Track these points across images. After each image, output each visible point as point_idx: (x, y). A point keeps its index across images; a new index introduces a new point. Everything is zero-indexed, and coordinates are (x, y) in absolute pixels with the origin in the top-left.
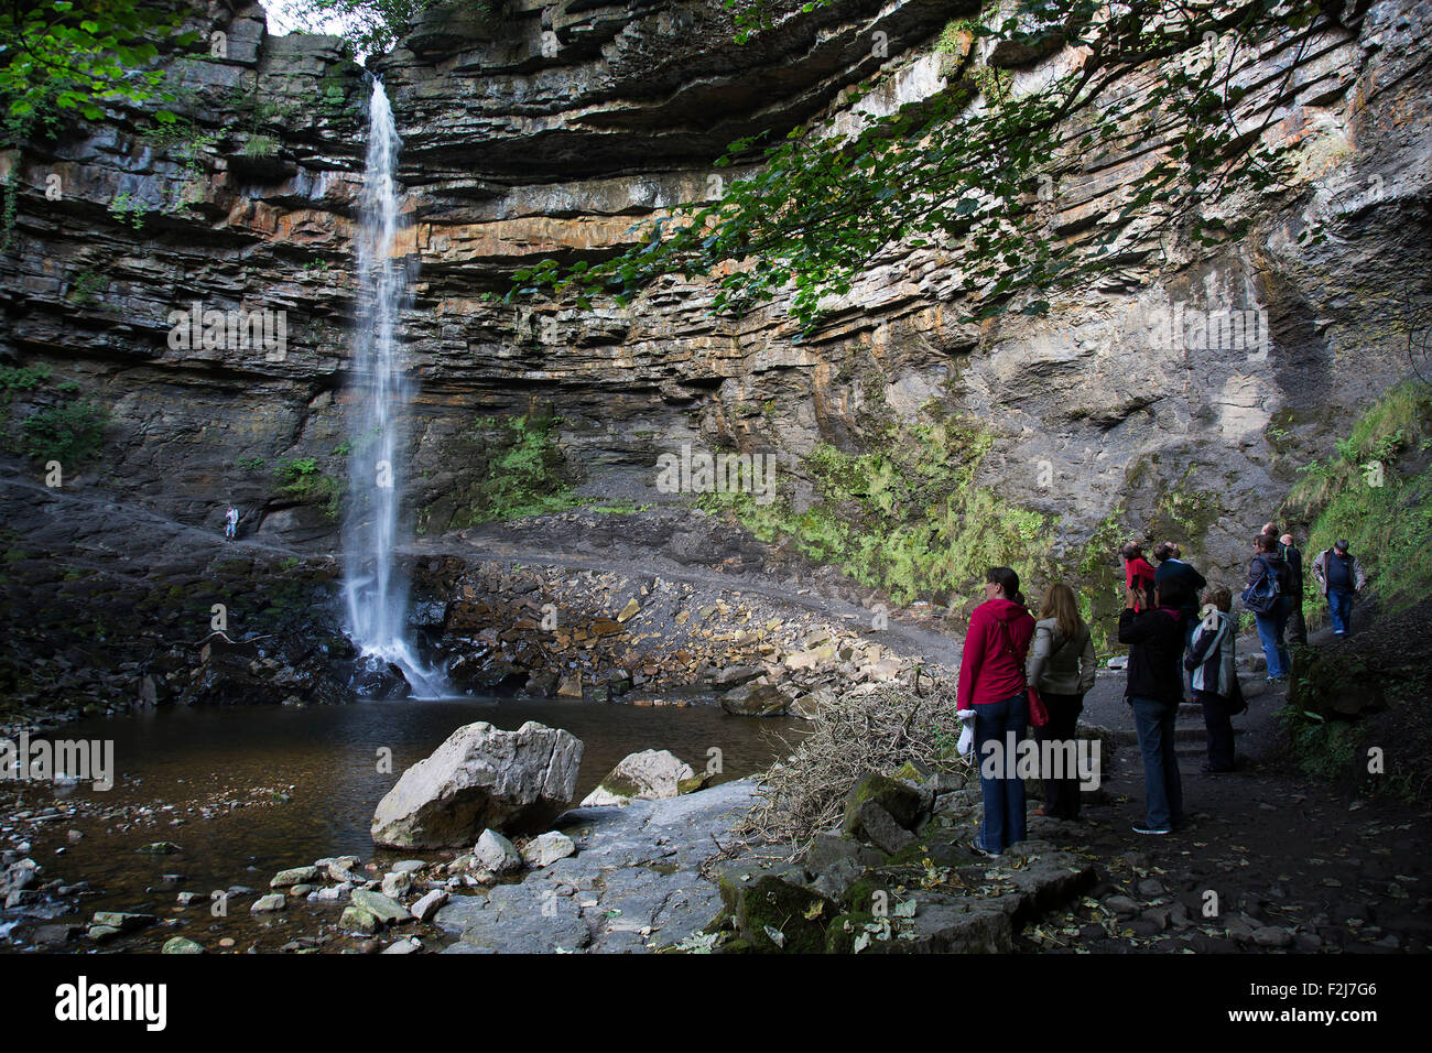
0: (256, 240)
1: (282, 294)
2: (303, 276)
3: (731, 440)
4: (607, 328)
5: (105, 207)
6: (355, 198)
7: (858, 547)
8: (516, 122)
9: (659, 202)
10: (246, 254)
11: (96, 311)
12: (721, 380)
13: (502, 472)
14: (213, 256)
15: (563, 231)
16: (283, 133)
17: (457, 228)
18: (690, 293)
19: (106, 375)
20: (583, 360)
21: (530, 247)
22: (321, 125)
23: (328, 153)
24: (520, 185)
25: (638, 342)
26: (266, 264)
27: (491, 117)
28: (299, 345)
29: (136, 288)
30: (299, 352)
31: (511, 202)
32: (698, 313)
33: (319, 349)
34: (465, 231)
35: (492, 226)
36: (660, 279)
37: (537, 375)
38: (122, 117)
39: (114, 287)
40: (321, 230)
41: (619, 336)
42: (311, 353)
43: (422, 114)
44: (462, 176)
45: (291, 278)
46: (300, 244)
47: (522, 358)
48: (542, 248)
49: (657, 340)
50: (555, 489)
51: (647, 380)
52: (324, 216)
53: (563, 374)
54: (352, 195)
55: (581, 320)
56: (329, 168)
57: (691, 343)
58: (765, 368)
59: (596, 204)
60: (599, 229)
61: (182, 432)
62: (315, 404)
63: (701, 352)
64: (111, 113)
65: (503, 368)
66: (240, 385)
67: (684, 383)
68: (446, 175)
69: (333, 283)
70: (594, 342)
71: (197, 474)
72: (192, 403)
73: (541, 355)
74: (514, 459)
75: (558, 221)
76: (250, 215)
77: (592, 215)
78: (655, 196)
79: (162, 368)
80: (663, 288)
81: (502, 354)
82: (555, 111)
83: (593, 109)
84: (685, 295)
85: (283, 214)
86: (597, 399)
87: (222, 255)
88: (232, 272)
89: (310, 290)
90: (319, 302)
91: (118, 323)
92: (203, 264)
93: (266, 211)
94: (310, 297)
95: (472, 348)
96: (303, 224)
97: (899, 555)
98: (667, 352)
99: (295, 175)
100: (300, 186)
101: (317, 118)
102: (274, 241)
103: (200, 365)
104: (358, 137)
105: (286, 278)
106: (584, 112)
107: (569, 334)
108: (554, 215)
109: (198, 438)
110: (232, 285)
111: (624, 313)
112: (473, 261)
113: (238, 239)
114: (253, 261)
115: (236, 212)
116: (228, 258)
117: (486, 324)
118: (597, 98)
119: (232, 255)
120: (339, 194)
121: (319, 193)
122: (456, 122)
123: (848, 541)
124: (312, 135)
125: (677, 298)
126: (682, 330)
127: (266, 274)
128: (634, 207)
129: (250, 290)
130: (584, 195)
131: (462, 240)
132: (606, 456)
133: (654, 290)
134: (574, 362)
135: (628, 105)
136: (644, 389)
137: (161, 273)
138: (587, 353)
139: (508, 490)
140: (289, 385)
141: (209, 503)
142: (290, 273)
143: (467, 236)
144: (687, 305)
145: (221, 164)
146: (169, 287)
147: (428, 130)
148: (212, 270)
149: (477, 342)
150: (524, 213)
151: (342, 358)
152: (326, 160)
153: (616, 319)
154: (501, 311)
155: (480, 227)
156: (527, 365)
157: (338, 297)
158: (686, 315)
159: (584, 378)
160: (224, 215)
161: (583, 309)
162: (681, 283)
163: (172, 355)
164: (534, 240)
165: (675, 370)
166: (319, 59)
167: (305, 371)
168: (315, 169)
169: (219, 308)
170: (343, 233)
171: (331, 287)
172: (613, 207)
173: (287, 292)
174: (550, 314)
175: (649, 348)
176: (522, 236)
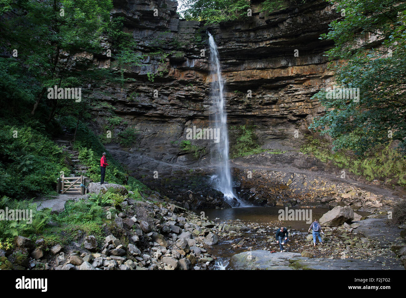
0: (175, 80)
1: (180, 94)
2: (186, 88)
3: (310, 132)
4: (271, 100)
5: (138, 74)
7: (353, 164)
8: (251, 45)
9: (290, 65)
10: (172, 83)
11: (133, 102)
12: (307, 115)
13: (240, 142)
14: (163, 84)
15: (261, 73)
17: (229, 73)
18: (297, 90)
19: (133, 119)
20: (263, 109)
21: (251, 78)
22: (195, 47)
23: (195, 54)
24: (247, 60)
25: (281, 104)
26: (176, 86)
27: (243, 43)
28: (183, 108)
29: (142, 94)
30: (183, 110)
31: (246, 65)
32: (300, 96)
33: (189, 108)
34: (231, 74)
35: (239, 72)
36: (288, 86)
37: (249, 114)
38: (143, 48)
39: (137, 94)
40: (192, 76)
41: (275, 102)
42: (186, 110)
43: (223, 43)
44: (232, 58)
46: (186, 80)
48: (255, 78)
49: (287, 103)
50: (256, 147)
51: (283, 115)
52: (193, 72)
53: (257, 113)
54: (201, 65)
55: (263, 98)
56: (195, 58)
57: (297, 104)
58: (321, 112)
59: (271, 66)
60: (272, 72)
61: (153, 134)
62: (187, 124)
63: (301, 107)
64: (140, 48)
65: (240, 112)
66: (167, 120)
67: (295, 115)
68: (227, 58)
69: (194, 90)
70: (267, 104)
71: (158, 146)
72: (154, 125)
73: (251, 108)
74: (243, 138)
75: (259, 71)
76: (174, 73)
77: (270, 68)
78: (289, 63)
79: (147, 116)
80: (289, 88)
81: (240, 108)
82: (262, 41)
83: (274, 41)
84: (296, 91)
85: (182, 72)
86: (267, 120)
87: (165, 83)
88: (167, 89)
89: (187, 92)
90: (190, 95)
91: (138, 105)
92: (159, 87)
93: (177, 71)
94: (188, 94)
95: (231, 106)
96: (187, 74)
97: (367, 166)
98: (290, 107)
101: (194, 45)
102: (179, 79)
103: (157, 115)
106: (271, 42)
107: (260, 102)
108: (259, 69)
109: (157, 135)
110: (167, 92)
111: (276, 96)
112: (233, 82)
113: (171, 79)
114: (173, 85)
115: (171, 72)
116: (167, 85)
117: (235, 99)
118: (276, 38)
119: (168, 84)
120: (198, 66)
121: (193, 66)
122: (233, 45)
123: (350, 162)
124: (192, 50)
125: (293, 91)
126: (295, 100)
127: (176, 88)
128: (283, 66)
129: (172, 93)
130: (267, 63)
131: (230, 76)
132: (270, 137)
133: (286, 89)
134: (261, 110)
135: (285, 40)
136: (282, 117)
137: (149, 90)
138: (265, 107)
139: (243, 148)
140: (180, 119)
141: (163, 154)
142: (182, 88)
143: (232, 75)
144: (297, 93)
145: (168, 60)
146: (151, 94)
147: (224, 47)
148: (162, 88)
149: (232, 105)
150: (249, 68)
151: (195, 111)
152: (195, 56)
153: (274, 97)
154: (240, 96)
155: (236, 72)
156: (247, 111)
157: (195, 94)
158: (296, 96)
159: (264, 114)
160: (168, 73)
161: (264, 94)
162: (295, 87)
163: (151, 112)
164: (252, 76)
165: (292, 112)
166: (194, 28)
167: (185, 115)
168: (191, 59)
169: (163, 99)
170: (198, 76)
171: (193, 91)
172: (276, 66)
173: (182, 93)
174: (254, 96)
175: (284, 105)
176: (249, 75)
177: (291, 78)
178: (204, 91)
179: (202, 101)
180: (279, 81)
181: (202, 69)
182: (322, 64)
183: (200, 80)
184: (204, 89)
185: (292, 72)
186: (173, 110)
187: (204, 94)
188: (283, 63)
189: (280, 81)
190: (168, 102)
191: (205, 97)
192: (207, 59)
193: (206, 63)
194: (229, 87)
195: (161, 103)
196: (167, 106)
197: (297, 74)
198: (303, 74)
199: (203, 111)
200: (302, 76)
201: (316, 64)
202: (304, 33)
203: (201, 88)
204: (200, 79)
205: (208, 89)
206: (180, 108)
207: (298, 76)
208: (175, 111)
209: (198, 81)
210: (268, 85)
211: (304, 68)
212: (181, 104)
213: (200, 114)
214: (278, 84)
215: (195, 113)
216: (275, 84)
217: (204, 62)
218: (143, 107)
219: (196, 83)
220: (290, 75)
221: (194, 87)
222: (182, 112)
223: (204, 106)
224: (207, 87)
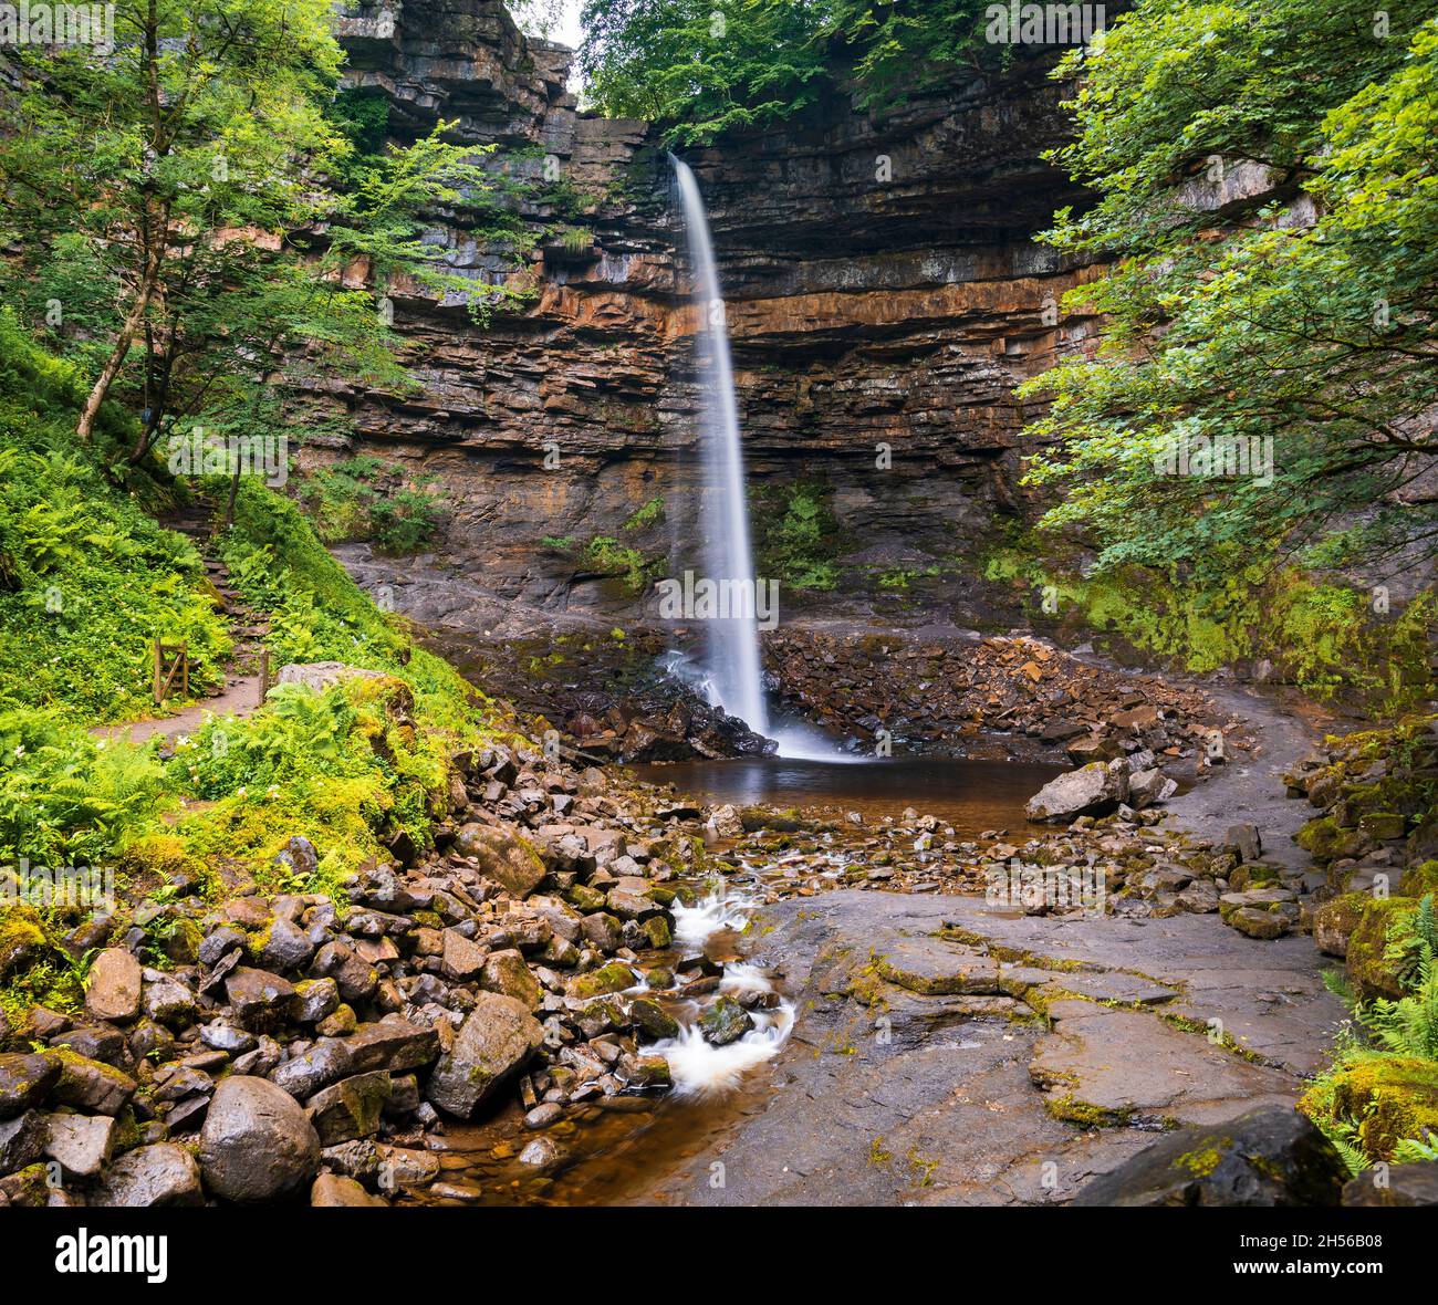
0: (563, 324)
1: (579, 374)
2: (599, 355)
4: (887, 398)
5: (437, 302)
6: (654, 279)
9: (951, 278)
10: (551, 338)
11: (421, 399)
12: (1002, 449)
14: (520, 341)
15: (853, 306)
16: (593, 222)
17: (744, 304)
18: (975, 364)
19: (420, 458)
20: (858, 430)
21: (818, 323)
22: (629, 212)
23: (630, 236)
24: (808, 260)
25: (918, 411)
26: (566, 346)
27: (794, 200)
28: (590, 422)
29: (452, 375)
30: (590, 428)
31: (800, 277)
32: (983, 385)
33: (609, 425)
34: (753, 306)
35: (781, 301)
36: (944, 350)
37: (813, 444)
38: (452, 214)
39: (434, 373)
40: (621, 312)
41: (896, 405)
42: (600, 429)
43: (728, 198)
44: (755, 252)
45: (588, 358)
46: (600, 326)
47: (799, 428)
48: (832, 323)
49: (937, 409)
51: (924, 448)
52: (620, 299)
53: (838, 443)
54: (651, 276)
55: (860, 391)
56: (631, 251)
57: (973, 412)
59: (887, 279)
60: (890, 305)
61: (489, 510)
62: (601, 477)
63: (983, 422)
64: (442, 212)
65: (779, 438)
67: (964, 451)
68: (739, 253)
69: (627, 362)
70: (872, 412)
71: (507, 551)
72: (491, 480)
73: (818, 426)
75: (847, 297)
76: (558, 303)
77: (883, 289)
78: (948, 271)
79: (469, 449)
80: (948, 359)
81: (778, 424)
82: (858, 195)
83: (900, 195)
84: (970, 367)
85: (585, 299)
87: (530, 338)
88: (536, 355)
89: (604, 369)
90: (612, 380)
91: (438, 410)
92: (509, 349)
93: (570, 295)
94: (605, 376)
95: (753, 419)
96: (605, 307)
98: (949, 422)
99: (599, 259)
100: (605, 271)
101: (626, 205)
102: (576, 324)
103: (503, 446)
104: (662, 222)
105: (583, 358)
106: (889, 196)
107: (847, 404)
108: (844, 291)
110: (534, 367)
111: (902, 383)
112: (760, 336)
113: (547, 324)
114: (556, 345)
115: (547, 299)
116: (535, 341)
118: (907, 184)
119: (538, 340)
120: (640, 277)
121: (622, 277)
122: (760, 206)
124: (620, 223)
125: (961, 369)
126: (966, 399)
127: (566, 355)
128: (929, 282)
129: (551, 371)
130: (876, 270)
131: (750, 317)
133: (938, 360)
134: (850, 431)
135: (935, 190)
136: (922, 457)
137: (474, 360)
138: (864, 421)
140: (580, 460)
141: (523, 578)
142: (587, 353)
143: (755, 311)
144: (971, 376)
145: (538, 255)
146: (481, 372)
147: (731, 214)
148: (519, 354)
149: (755, 414)
150: (814, 288)
151: (629, 433)
152: (630, 244)
153: (896, 389)
154: (781, 383)
155: (770, 302)
156: (804, 434)
157: (630, 375)
158: (970, 386)
159: (860, 446)
160: (537, 303)
161: (864, 379)
162: (965, 354)
163: (479, 437)
164: (825, 317)
165: (955, 440)
166: (627, 145)
167: (598, 447)
168: (619, 252)
169: (520, 390)
170: (639, 313)
171: (624, 366)
172: (904, 281)
173: (584, 372)
174: (827, 383)
175: (930, 417)
176: (812, 312)
177: (955, 322)
178: (660, 365)
179: (653, 398)
180: (912, 334)
181: (653, 291)
182: (1061, 274)
183: (647, 327)
184: (661, 358)
185: (958, 303)
186: (556, 429)
187: (655, 378)
188: (930, 270)
189: (918, 332)
190: (538, 403)
191: (664, 387)
192: (669, 254)
193: (666, 266)
194: (744, 354)
195: (517, 405)
196: (535, 414)
197: (974, 311)
198: (995, 311)
199: (657, 434)
200: (992, 317)
201: (1041, 277)
202: (1004, 167)
203: (649, 354)
204: (645, 323)
205: (672, 357)
206: (581, 421)
207: (976, 315)
208: (561, 434)
209: (639, 329)
210: (874, 346)
211: (999, 289)
212: (582, 410)
213: (647, 443)
214: (911, 343)
215: (631, 440)
216: (898, 345)
217: (660, 266)
218: (455, 417)
219: (633, 337)
220: (950, 313)
221: (625, 353)
222: (585, 436)
223: (661, 416)
224: (669, 352)
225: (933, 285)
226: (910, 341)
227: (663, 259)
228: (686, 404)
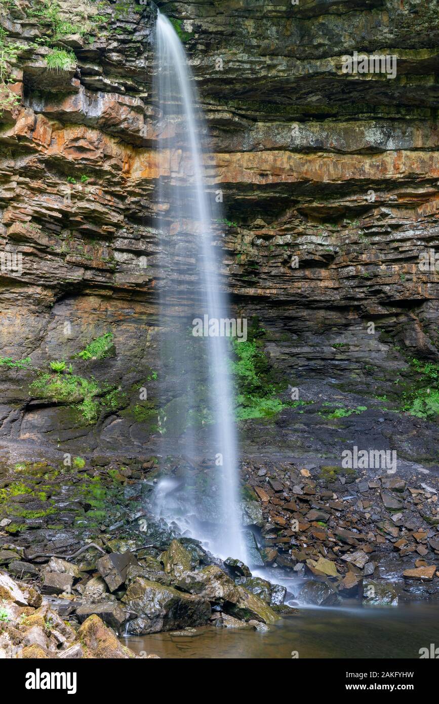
1: (45, 204)
2: (67, 190)
4: (321, 253)
6: (125, 119)
9: (391, 145)
10: (21, 163)
12: (424, 301)
15: (303, 165)
18: (402, 225)
20: (292, 280)
21: (271, 177)
22: (111, 47)
23: (107, 74)
24: (265, 121)
25: (347, 266)
27: (265, 56)
28: (50, 254)
30: (50, 260)
31: (258, 135)
32: (408, 243)
33: (68, 258)
35: (238, 156)
36: (376, 212)
37: (251, 291)
40: (92, 148)
41: (328, 260)
42: (59, 262)
43: (204, 48)
44: (219, 108)
45: (55, 190)
46: (70, 158)
47: (241, 276)
48: (284, 178)
49: (366, 265)
51: (351, 299)
52: (93, 135)
54: (123, 117)
55: (297, 245)
56: (105, 89)
57: (396, 267)
59: (334, 143)
60: (335, 165)
63: (407, 277)
67: (388, 302)
69: (92, 198)
73: (257, 274)
75: (298, 156)
77: (330, 151)
78: (388, 139)
80: (378, 220)
82: (326, 55)
84: (396, 227)
85: (58, 129)
86: (300, 314)
89: (70, 203)
90: (76, 214)
93: (45, 124)
94: (69, 210)
96: (77, 139)
98: (376, 276)
99: (76, 92)
100: (78, 103)
102: (48, 153)
104: (141, 63)
105: (49, 189)
108: (296, 150)
111: (333, 240)
113: (18, 148)
114: (26, 171)
115: (22, 122)
119: (7, 163)
120: (114, 114)
121: (97, 112)
124: (100, 56)
125: (389, 230)
126: (391, 257)
127: (34, 184)
128: (371, 148)
129: (17, 198)
130: (324, 134)
131: (209, 167)
133: (367, 221)
134: (285, 282)
136: (346, 307)
138: (299, 274)
140: (37, 291)
142: (55, 185)
143: (213, 163)
144: (399, 235)
145: (17, 74)
147: (205, 62)
150: (269, 146)
151: (87, 268)
152: (107, 81)
153: (328, 245)
155: (227, 156)
156: (244, 282)
157: (94, 211)
158: (396, 245)
159: (293, 295)
160: (13, 122)
161: (300, 234)
162: (394, 216)
164: (277, 171)
165: (380, 292)
167: (56, 278)
168: (93, 89)
170: (109, 152)
171: (88, 200)
172: (349, 147)
173: (52, 203)
174: (267, 238)
175: (357, 271)
176: (266, 167)
177: (391, 185)
178: (122, 206)
179: (111, 237)
180: (350, 196)
181: (123, 131)
183: (117, 167)
184: (122, 198)
185: (396, 168)
187: (117, 218)
189: (355, 193)
190: (2, 230)
191: (122, 227)
192: (142, 98)
193: (138, 110)
197: (409, 175)
199: (112, 271)
200: (424, 183)
203: (112, 194)
204: (113, 162)
205: (133, 199)
206: (43, 251)
207: (410, 180)
209: (107, 167)
210: (315, 204)
211: (432, 158)
212: (44, 241)
213: (103, 280)
214: (348, 204)
215: (89, 275)
216: (336, 205)
217: (132, 108)
219: (99, 174)
220: (388, 176)
221: (91, 189)
222: (45, 266)
223: (118, 256)
224: (132, 194)
225: (373, 151)
226: (348, 202)
227: (136, 102)
228: (141, 246)
